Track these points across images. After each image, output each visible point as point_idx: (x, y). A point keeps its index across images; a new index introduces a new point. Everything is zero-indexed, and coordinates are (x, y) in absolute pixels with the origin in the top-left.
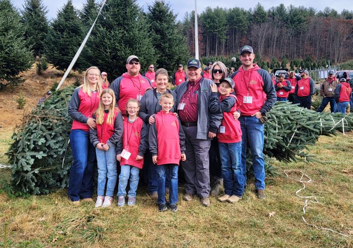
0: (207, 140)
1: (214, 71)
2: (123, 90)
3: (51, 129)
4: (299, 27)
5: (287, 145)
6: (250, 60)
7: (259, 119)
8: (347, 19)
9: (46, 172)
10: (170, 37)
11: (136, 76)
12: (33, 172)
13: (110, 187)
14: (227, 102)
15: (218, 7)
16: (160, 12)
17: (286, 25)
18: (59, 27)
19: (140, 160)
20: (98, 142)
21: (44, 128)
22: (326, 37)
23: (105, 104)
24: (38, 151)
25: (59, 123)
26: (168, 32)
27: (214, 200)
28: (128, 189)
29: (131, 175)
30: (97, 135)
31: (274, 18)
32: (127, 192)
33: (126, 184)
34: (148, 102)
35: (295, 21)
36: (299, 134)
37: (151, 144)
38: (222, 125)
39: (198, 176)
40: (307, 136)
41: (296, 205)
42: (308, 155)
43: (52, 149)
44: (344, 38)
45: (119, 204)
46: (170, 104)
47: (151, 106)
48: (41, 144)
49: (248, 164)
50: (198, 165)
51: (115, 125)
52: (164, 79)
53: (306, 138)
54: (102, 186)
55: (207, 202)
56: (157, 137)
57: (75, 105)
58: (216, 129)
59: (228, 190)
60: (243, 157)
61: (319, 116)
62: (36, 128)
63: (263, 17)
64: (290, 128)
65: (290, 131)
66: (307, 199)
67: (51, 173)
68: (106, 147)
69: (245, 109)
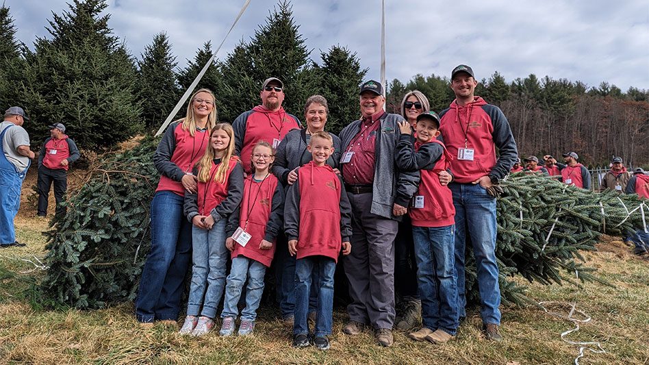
0: (392, 219)
1: (408, 106)
2: (251, 130)
3: (124, 194)
4: (561, 109)
5: (541, 248)
6: (469, 87)
7: (487, 190)
8: (637, 100)
9: (106, 270)
10: (353, 98)
11: (276, 110)
12: (81, 264)
13: (210, 300)
14: (427, 151)
15: (433, 75)
16: (339, 62)
17: (540, 105)
18: (187, 80)
19: (265, 249)
20: (196, 213)
21: (112, 190)
22: (606, 127)
23: (216, 147)
24: (97, 229)
25: (140, 184)
26: (350, 90)
27: (401, 337)
28: (242, 304)
29: (248, 277)
30: (196, 202)
31: (520, 94)
32: (240, 311)
33: (238, 293)
34: (290, 149)
35: (553, 101)
36: (563, 227)
37: (287, 218)
38: (417, 193)
39: (373, 289)
40: (578, 232)
41: (562, 353)
42: (582, 267)
43: (122, 228)
44: (635, 129)
45: (222, 331)
46: (326, 148)
47: (294, 155)
48: (102, 216)
49: (468, 276)
50: (374, 266)
51: (230, 185)
52: (320, 112)
53: (576, 235)
54: (197, 298)
55: (387, 338)
56: (299, 207)
57: (166, 149)
58: (406, 199)
59: (429, 320)
60: (457, 259)
61: (599, 199)
62: (100, 189)
63: (504, 92)
64: (546, 216)
65: (546, 221)
66: (583, 346)
67: (114, 271)
68: (209, 220)
69: (461, 170)
